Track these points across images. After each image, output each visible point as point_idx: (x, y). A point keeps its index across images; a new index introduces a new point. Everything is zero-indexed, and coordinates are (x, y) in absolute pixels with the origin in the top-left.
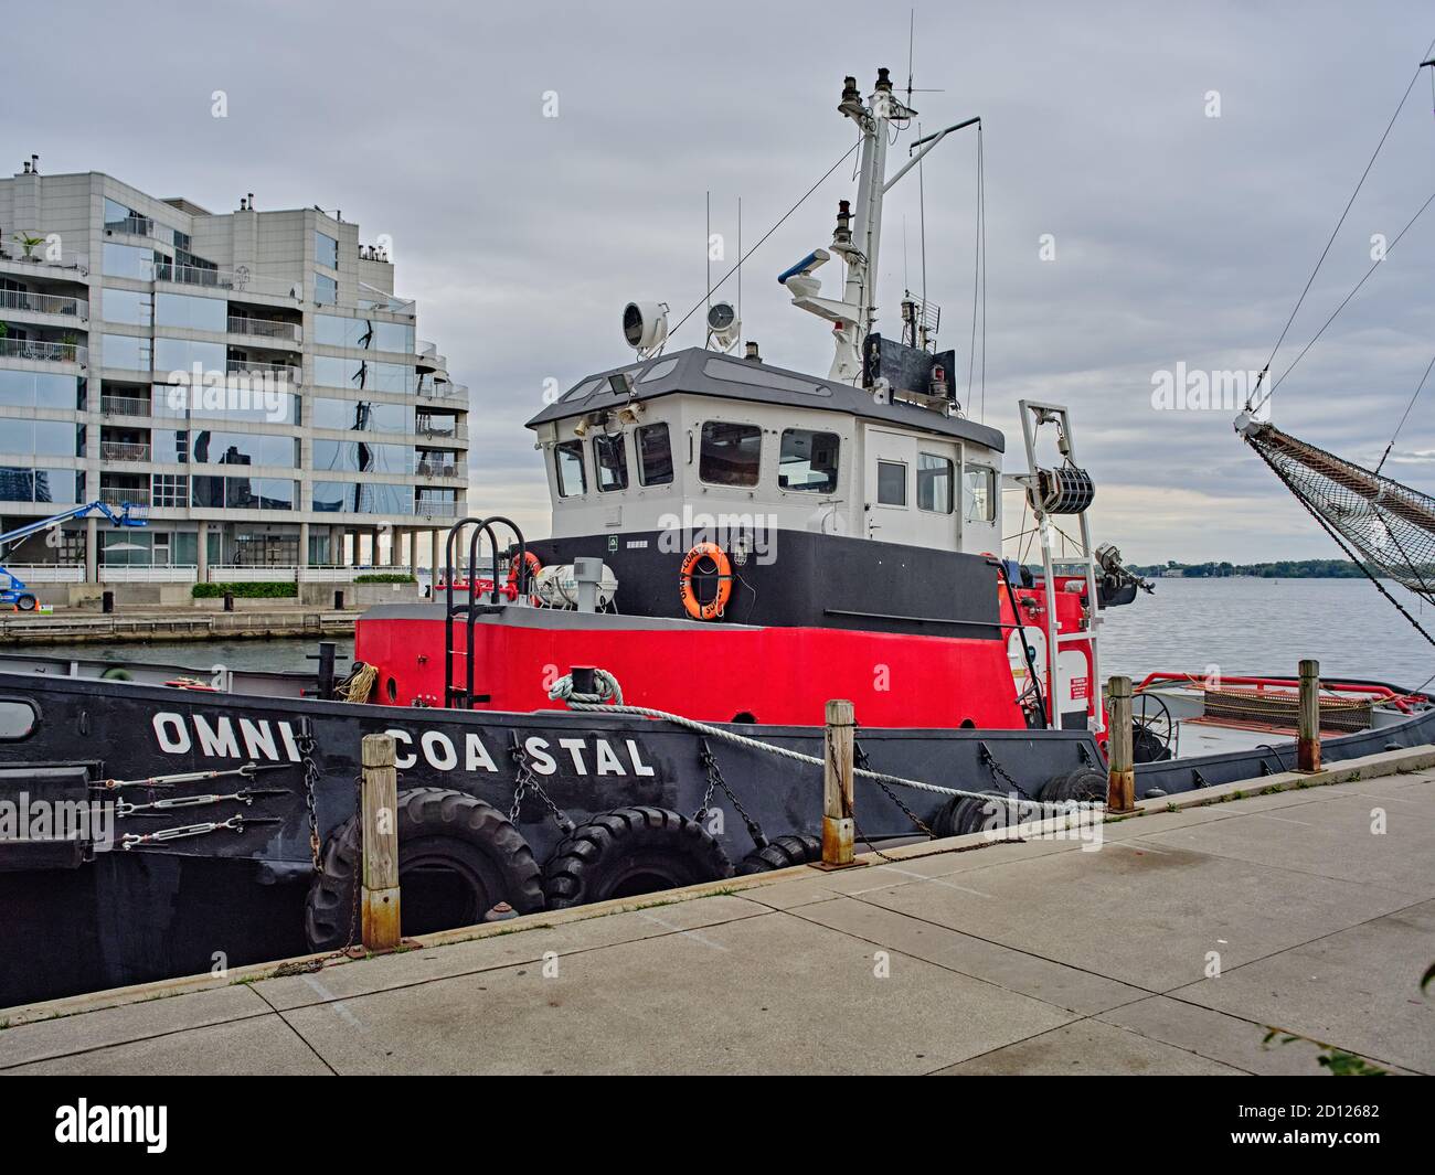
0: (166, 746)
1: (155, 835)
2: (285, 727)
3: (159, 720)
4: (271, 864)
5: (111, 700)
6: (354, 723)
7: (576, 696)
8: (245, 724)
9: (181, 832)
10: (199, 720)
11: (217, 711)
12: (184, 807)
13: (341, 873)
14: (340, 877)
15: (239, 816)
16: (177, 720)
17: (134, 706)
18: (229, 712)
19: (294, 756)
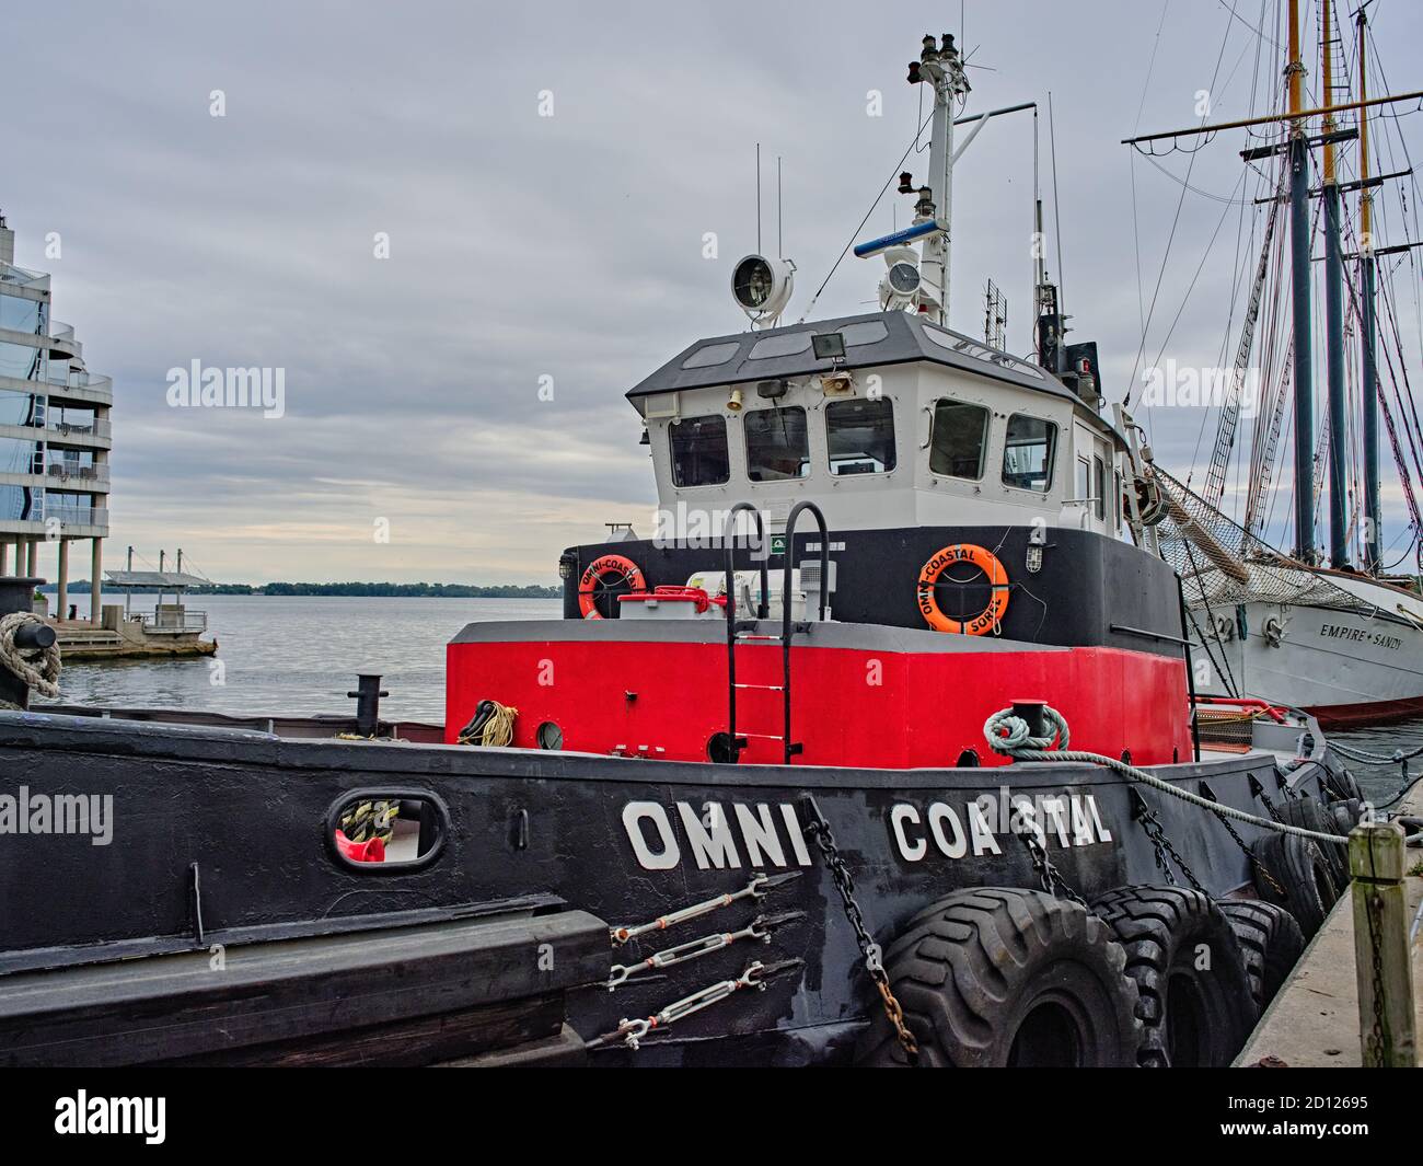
0: (648, 860)
1: (665, 1014)
2: (788, 811)
3: (632, 813)
4: (804, 1034)
5: (554, 786)
6: (860, 797)
7: (1033, 741)
8: (741, 810)
9: (695, 1003)
10: (685, 809)
11: (704, 792)
12: (694, 960)
13: (981, 1040)
14: (981, 1046)
15: (758, 965)
16: (655, 811)
17: (590, 793)
18: (719, 794)
19: (804, 859)
